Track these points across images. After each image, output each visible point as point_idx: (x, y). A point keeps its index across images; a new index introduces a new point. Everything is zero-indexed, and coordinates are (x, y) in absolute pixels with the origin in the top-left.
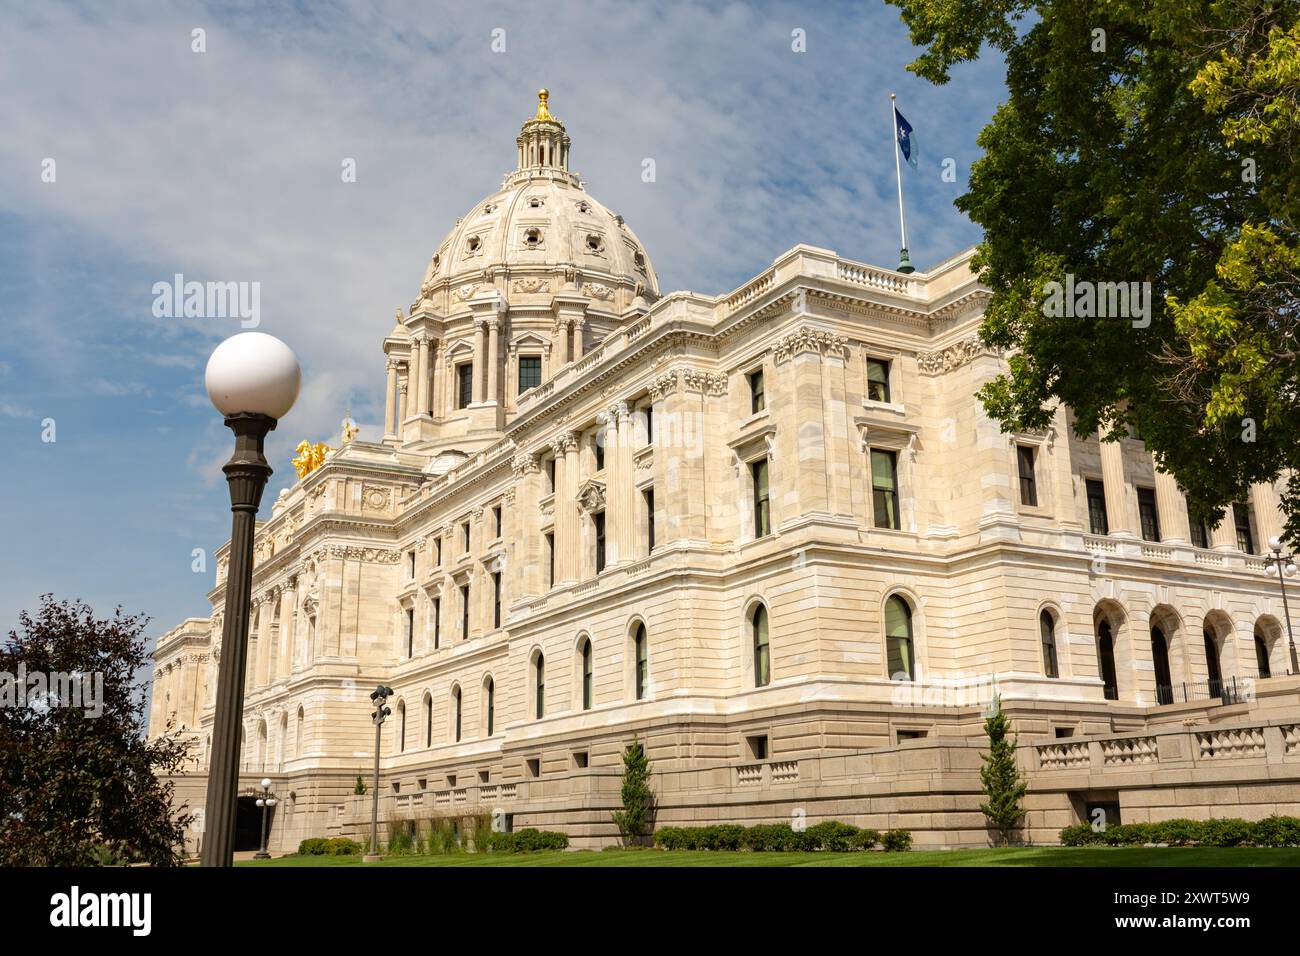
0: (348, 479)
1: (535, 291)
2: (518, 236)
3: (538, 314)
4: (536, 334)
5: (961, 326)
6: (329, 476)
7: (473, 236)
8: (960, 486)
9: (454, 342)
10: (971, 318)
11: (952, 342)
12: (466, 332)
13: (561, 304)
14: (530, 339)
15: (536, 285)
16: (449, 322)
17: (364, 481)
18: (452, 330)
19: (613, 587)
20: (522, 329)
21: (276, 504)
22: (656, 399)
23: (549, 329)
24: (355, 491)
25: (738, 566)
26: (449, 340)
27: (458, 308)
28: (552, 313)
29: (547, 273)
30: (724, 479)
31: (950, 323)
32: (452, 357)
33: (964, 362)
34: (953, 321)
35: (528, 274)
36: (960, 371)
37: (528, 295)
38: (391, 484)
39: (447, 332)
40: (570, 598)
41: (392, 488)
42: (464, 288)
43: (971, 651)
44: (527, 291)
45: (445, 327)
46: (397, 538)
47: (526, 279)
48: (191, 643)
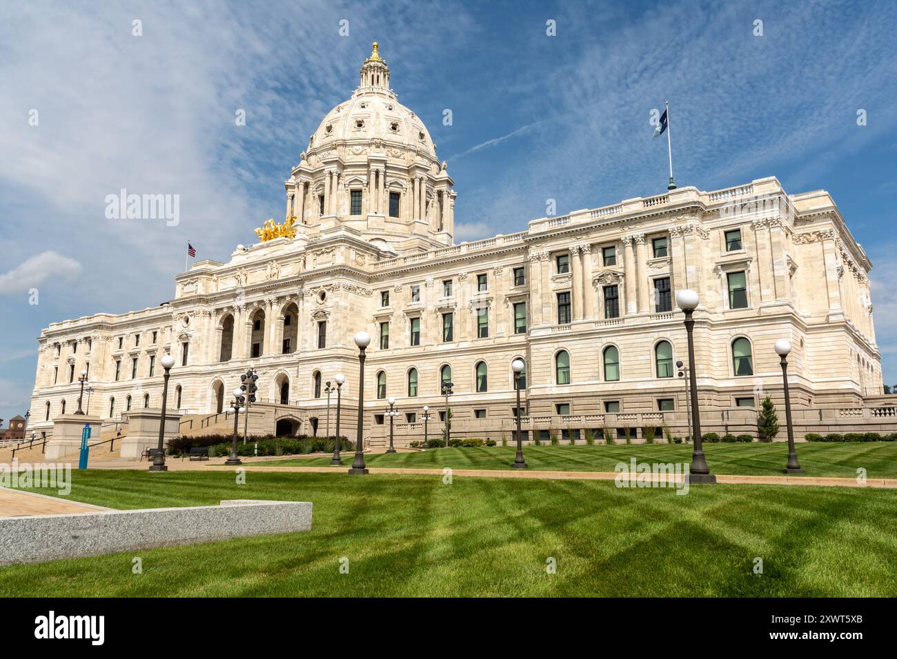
0: (350, 247)
1: (398, 157)
2: (386, 126)
3: (401, 170)
4: (400, 181)
5: (816, 224)
6: (340, 244)
7: (360, 119)
8: (812, 295)
9: (351, 177)
10: (823, 222)
11: (810, 230)
12: (359, 173)
13: (418, 167)
14: (396, 183)
15: (399, 154)
16: (348, 165)
17: (356, 249)
18: (349, 170)
19: (640, 323)
20: (391, 176)
21: (235, 253)
22: (674, 237)
23: (405, 179)
24: (352, 254)
25: (727, 320)
26: (346, 175)
27: (351, 159)
28: (408, 171)
29: (404, 148)
30: (709, 278)
31: (808, 222)
32: (349, 185)
33: (816, 240)
34: (811, 222)
35: (395, 147)
36: (812, 245)
37: (394, 158)
38: (366, 253)
39: (345, 170)
40: (593, 326)
41: (366, 255)
42: (357, 147)
43: (823, 367)
44: (394, 156)
45: (344, 167)
46: (369, 283)
47: (393, 149)
48: (102, 329)
